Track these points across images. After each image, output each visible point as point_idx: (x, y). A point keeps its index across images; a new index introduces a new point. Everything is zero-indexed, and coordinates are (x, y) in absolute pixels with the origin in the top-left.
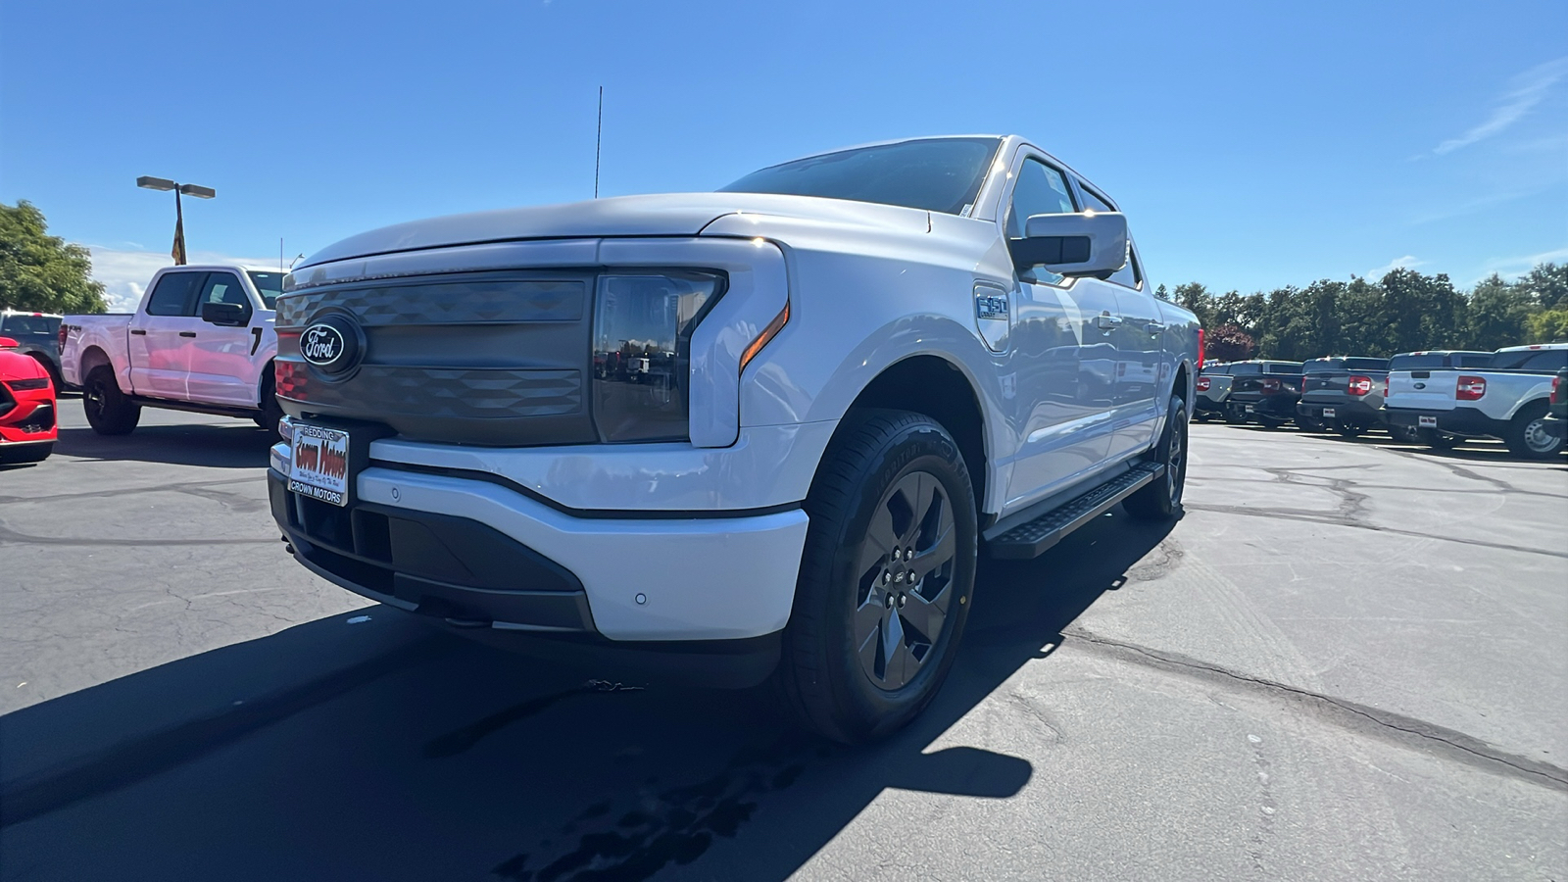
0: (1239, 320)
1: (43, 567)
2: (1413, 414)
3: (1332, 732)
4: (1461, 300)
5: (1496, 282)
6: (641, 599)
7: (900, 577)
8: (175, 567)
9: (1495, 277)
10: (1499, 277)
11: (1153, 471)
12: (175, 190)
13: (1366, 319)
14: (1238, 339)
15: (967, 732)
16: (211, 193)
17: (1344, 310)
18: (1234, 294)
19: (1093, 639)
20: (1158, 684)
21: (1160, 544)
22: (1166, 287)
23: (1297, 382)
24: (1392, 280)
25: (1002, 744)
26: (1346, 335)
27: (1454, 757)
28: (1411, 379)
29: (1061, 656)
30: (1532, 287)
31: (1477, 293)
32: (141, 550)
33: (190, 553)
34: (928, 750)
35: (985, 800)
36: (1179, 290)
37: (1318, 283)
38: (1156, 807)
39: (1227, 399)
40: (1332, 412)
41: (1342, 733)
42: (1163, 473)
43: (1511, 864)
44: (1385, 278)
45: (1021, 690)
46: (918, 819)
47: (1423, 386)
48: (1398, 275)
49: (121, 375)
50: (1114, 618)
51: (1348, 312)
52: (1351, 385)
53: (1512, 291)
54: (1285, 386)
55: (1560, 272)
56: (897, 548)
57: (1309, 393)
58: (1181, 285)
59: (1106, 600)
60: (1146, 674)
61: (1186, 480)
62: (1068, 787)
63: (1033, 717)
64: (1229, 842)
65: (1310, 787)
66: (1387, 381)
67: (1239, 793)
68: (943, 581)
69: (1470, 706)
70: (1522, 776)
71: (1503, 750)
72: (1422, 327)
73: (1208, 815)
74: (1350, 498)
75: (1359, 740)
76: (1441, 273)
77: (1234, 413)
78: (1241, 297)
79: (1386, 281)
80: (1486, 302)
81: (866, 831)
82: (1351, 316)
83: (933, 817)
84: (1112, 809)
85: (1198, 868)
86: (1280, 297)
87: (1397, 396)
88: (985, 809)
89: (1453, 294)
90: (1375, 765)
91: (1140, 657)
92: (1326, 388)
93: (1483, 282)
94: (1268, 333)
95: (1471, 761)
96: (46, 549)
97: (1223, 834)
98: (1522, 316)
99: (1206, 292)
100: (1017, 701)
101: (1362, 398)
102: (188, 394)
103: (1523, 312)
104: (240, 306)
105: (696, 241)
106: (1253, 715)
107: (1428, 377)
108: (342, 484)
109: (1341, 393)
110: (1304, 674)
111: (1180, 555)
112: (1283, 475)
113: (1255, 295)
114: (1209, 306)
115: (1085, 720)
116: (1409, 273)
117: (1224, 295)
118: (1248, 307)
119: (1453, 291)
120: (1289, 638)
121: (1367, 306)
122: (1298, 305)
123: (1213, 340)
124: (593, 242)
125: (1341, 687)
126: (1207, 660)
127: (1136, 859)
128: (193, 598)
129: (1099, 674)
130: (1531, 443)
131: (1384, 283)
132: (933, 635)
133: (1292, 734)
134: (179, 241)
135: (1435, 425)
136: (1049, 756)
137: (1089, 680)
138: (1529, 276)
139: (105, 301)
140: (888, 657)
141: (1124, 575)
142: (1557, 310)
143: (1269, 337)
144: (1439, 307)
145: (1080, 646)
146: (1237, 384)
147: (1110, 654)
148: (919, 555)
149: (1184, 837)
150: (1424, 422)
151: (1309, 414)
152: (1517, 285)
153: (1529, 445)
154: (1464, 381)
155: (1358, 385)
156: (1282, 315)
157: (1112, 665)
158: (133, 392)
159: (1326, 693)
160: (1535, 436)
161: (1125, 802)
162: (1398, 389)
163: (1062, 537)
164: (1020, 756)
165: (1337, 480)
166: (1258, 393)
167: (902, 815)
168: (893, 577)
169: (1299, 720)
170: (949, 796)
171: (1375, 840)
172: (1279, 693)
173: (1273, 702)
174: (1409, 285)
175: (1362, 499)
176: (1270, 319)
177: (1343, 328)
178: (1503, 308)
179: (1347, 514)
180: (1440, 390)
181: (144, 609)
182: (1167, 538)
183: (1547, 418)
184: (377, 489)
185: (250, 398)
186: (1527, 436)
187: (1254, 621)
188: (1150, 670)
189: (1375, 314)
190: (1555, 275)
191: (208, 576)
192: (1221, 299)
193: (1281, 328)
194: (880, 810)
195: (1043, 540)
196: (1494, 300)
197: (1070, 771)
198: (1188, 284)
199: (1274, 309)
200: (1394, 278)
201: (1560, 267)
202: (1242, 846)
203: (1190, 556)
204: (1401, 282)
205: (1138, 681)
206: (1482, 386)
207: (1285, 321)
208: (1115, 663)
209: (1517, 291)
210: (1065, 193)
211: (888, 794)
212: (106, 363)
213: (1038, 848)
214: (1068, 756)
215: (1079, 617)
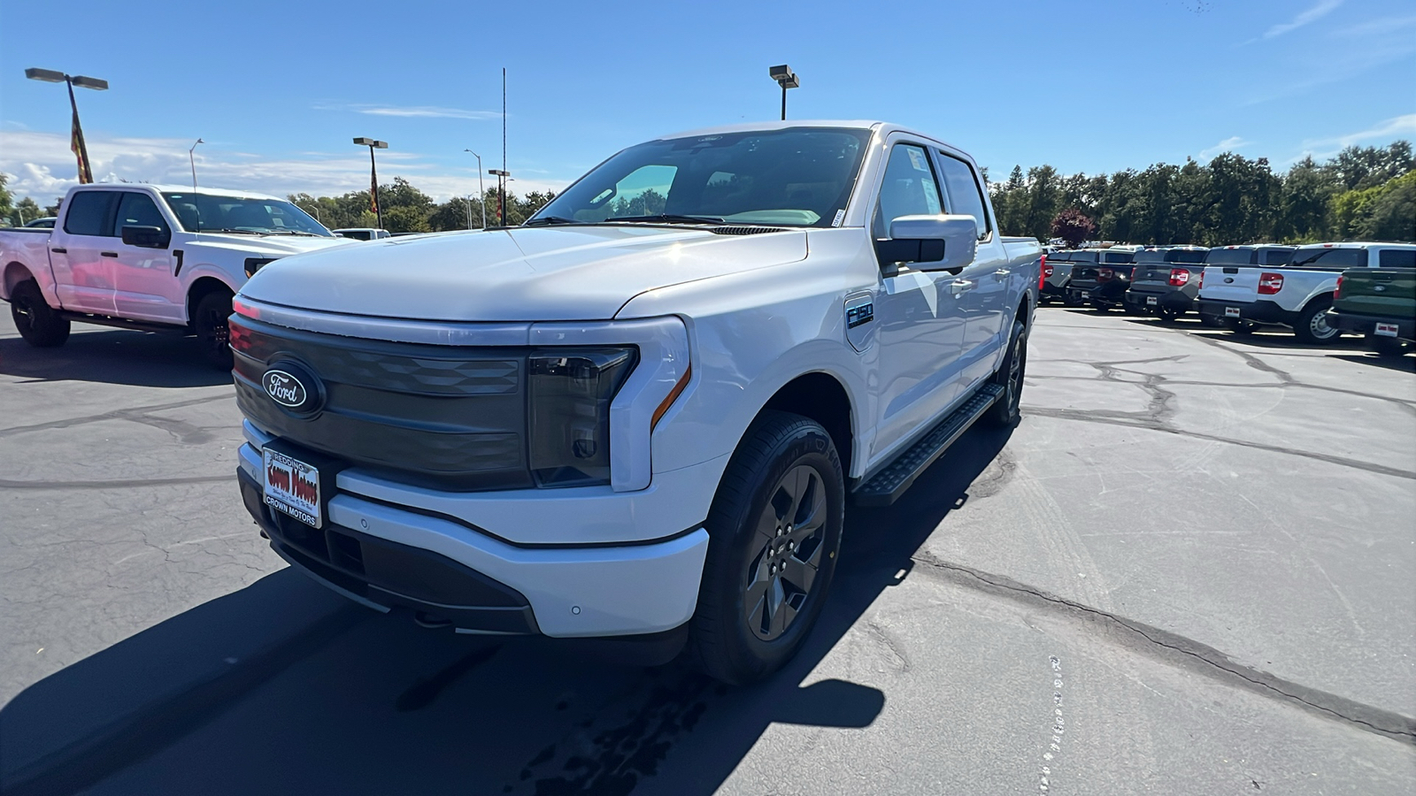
0: (1083, 200)
1: (24, 517)
2: (1222, 304)
3: (1114, 651)
4: (1277, 182)
5: (1309, 164)
6: (576, 611)
7: (781, 549)
8: (145, 512)
9: (1309, 159)
10: (1311, 159)
11: (994, 396)
12: (66, 82)
13: (1194, 199)
14: (1081, 221)
15: (834, 666)
16: (103, 85)
17: (1175, 192)
18: (1081, 176)
19: (937, 563)
20: (985, 608)
21: (998, 456)
22: (1021, 168)
23: (1127, 271)
24: (1219, 164)
25: (861, 676)
26: (1175, 215)
27: (1201, 670)
28: (1223, 274)
29: (910, 582)
30: (1339, 168)
31: (1291, 174)
32: (108, 495)
33: (155, 495)
34: (804, 684)
35: (846, 730)
36: (1032, 173)
37: (1155, 166)
38: (975, 730)
39: (1066, 285)
40: (1154, 300)
41: (1122, 652)
42: (1003, 393)
43: (1227, 768)
44: (1213, 162)
45: (877, 619)
46: (795, 751)
47: (1232, 281)
48: (1225, 159)
49: (47, 291)
50: (955, 539)
51: (1179, 193)
52: (1173, 277)
53: (1321, 172)
54: (1117, 274)
55: (1364, 154)
56: (779, 527)
57: (1136, 283)
58: (1034, 167)
59: (951, 520)
60: (977, 598)
61: (1025, 378)
62: (910, 714)
63: (886, 646)
64: (1026, 759)
65: (1091, 704)
66: (1203, 275)
67: (1038, 714)
68: (816, 541)
69: (1220, 620)
70: (1248, 686)
71: (1238, 663)
72: (1241, 206)
73: (1013, 735)
74: (1161, 397)
75: (1134, 657)
76: (1262, 157)
77: (1072, 298)
78: (1086, 178)
79: (1214, 165)
80: (1298, 184)
81: (756, 764)
82: (1181, 198)
83: (807, 748)
84: (943, 734)
85: (1002, 784)
86: (1121, 179)
87: (1209, 289)
88: (846, 738)
89: (1271, 177)
90: (1142, 681)
91: (973, 581)
92: (1152, 278)
93: (1297, 164)
94: (1107, 213)
95: (1212, 674)
96: (20, 494)
97: (1023, 752)
98: (1327, 196)
99: (1056, 174)
100: (874, 631)
101: (1180, 289)
102: (117, 311)
103: (1327, 192)
104: (159, 229)
105: (612, 326)
106: (1056, 636)
107: (1237, 272)
108: (316, 510)
109: (1163, 283)
110: (1098, 592)
111: (1012, 467)
112: (1106, 370)
113: (1099, 176)
114: (1058, 187)
115: (926, 647)
116: (1234, 157)
117: (1072, 177)
118: (1092, 188)
119: (1271, 173)
120: (1092, 555)
121: (1196, 187)
122: (1136, 187)
123: (1059, 222)
124: (523, 328)
125: (1126, 605)
126: (1026, 582)
127: (958, 779)
128: (169, 547)
129: (940, 600)
130: (1315, 330)
131: (1212, 167)
132: (807, 588)
133: (1084, 654)
134: (77, 133)
135: (1238, 315)
136: (897, 685)
137: (932, 606)
138: (1337, 158)
139: (8, 192)
140: (772, 615)
141: (966, 492)
142: (1357, 189)
143: (1109, 216)
144: (1257, 189)
145: (925, 571)
146: (1077, 272)
147: (949, 578)
148: (797, 527)
149: (994, 756)
150: (1232, 313)
151: (1135, 301)
152: (1326, 167)
153: (1313, 333)
154: (1266, 277)
155: (1178, 277)
156: (1121, 196)
157: (950, 589)
158: (61, 307)
159: (1114, 612)
160: (1319, 326)
161: (952, 726)
162: (1211, 283)
163: (914, 478)
164: (874, 686)
165: (1151, 376)
166: (1094, 281)
167: (784, 748)
168: (776, 551)
169: (1090, 640)
170: (819, 728)
171: (1133, 751)
172: (1079, 613)
173: (1072, 623)
174: (1233, 169)
175: (1169, 397)
176: (1111, 200)
177: (1173, 208)
178: (1312, 188)
179: (1154, 416)
180: (1245, 286)
181: (127, 562)
182: (1004, 449)
183: (1329, 312)
184: (347, 515)
185: (179, 317)
186: (1312, 325)
187: (1066, 538)
188: (980, 593)
189: (1202, 195)
190: (1359, 157)
191: (178, 521)
192: (1069, 180)
193: (1120, 209)
194: (766, 743)
195: (898, 487)
196: (1305, 182)
197: (912, 699)
198: (1041, 167)
199: (1115, 190)
200: (1221, 163)
201: (1364, 150)
202: (1035, 763)
203: (1022, 469)
204: (1227, 165)
205: (970, 606)
206: (1280, 282)
207: (1123, 202)
208: (953, 587)
209: (1326, 172)
210: (927, 170)
211: (773, 728)
212: (29, 278)
213: (886, 773)
214: (911, 685)
215: (927, 540)
